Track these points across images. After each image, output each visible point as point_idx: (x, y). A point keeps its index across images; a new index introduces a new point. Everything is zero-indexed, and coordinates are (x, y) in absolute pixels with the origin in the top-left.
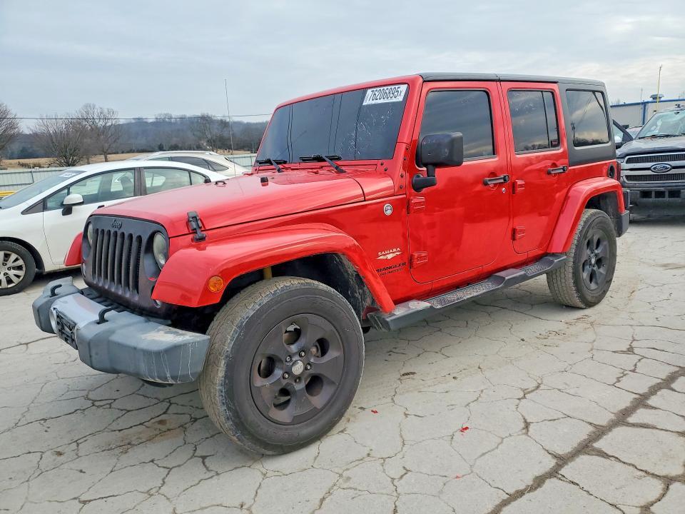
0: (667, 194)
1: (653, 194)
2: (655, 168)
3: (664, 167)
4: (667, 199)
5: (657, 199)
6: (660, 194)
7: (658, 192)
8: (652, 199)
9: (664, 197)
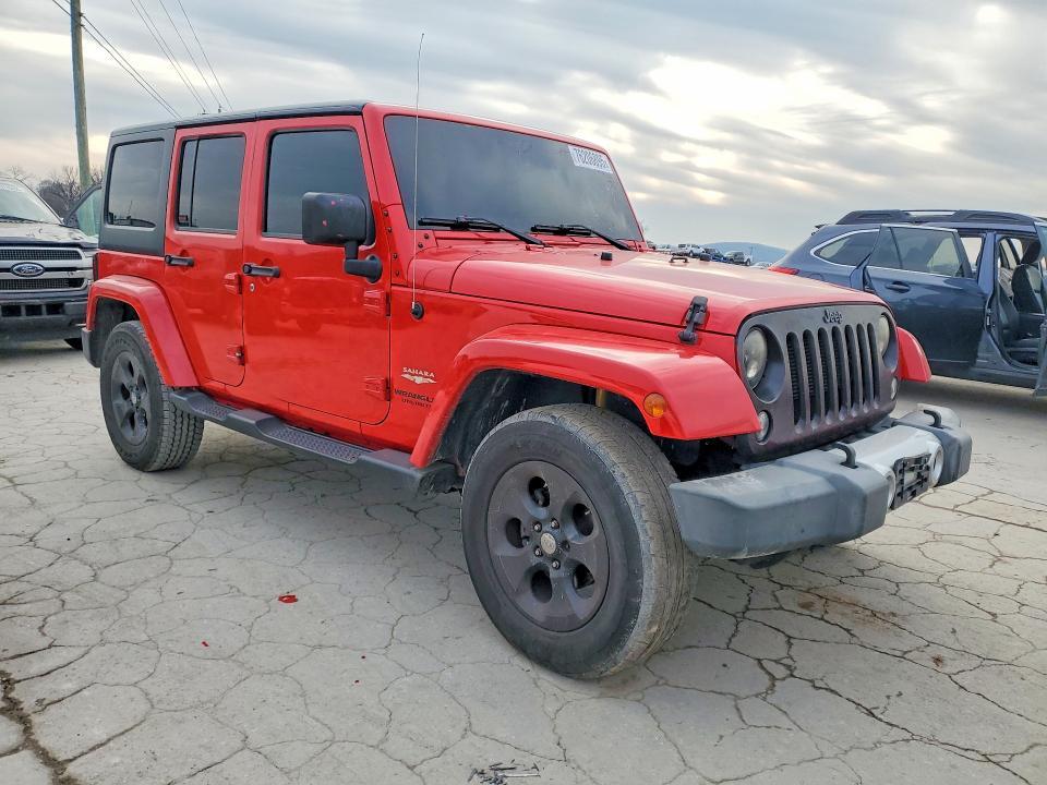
0: (44, 309)
1: (23, 310)
2: (19, 270)
3: (33, 268)
4: (45, 316)
5: (30, 318)
6: (33, 310)
7: (33, 306)
8: (23, 318)
9: (40, 314)
